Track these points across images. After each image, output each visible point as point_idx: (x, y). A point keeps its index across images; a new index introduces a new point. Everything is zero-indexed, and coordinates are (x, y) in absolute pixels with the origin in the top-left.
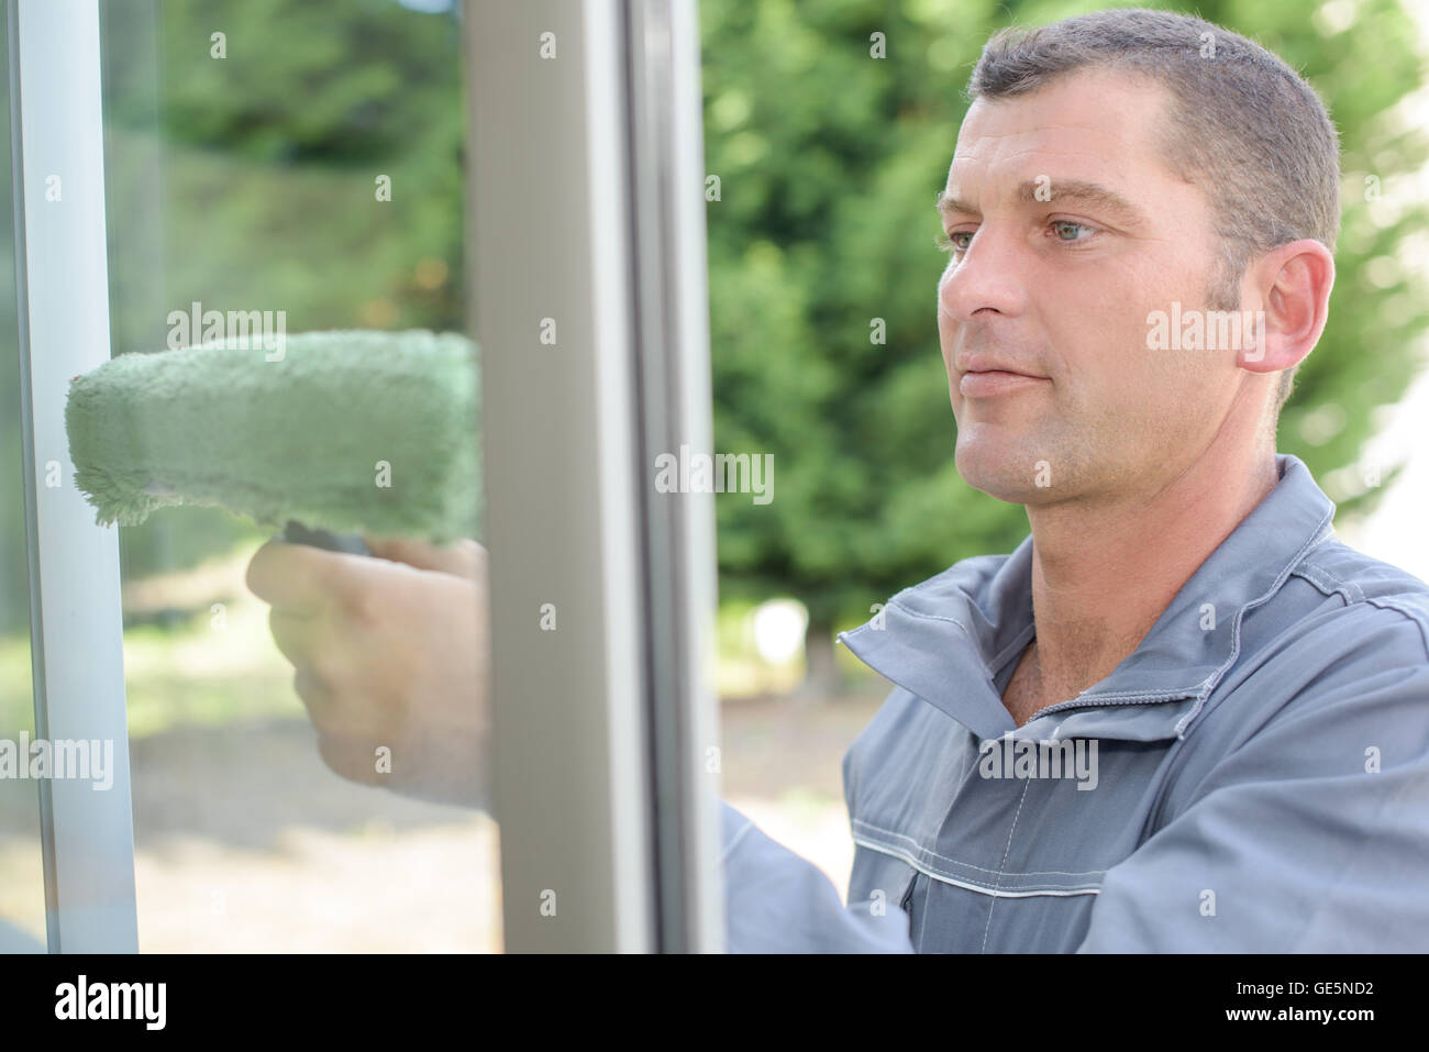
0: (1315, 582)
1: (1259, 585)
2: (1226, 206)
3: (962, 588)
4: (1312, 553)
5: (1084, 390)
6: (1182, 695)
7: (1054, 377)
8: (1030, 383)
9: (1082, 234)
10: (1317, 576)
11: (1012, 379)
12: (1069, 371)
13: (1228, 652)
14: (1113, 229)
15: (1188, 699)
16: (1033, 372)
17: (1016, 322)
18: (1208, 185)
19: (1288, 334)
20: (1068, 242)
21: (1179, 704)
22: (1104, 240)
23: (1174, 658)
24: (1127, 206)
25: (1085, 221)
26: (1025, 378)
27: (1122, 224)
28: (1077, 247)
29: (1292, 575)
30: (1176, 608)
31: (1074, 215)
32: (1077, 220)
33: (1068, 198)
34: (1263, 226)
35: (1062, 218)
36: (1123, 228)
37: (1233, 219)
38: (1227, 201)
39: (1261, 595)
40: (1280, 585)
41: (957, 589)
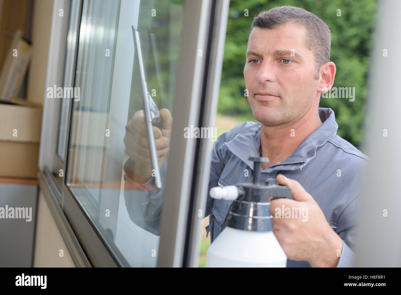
0: (333, 143)
1: (320, 142)
2: (317, 55)
3: (252, 136)
4: (332, 137)
5: (289, 99)
6: (302, 162)
7: (281, 96)
8: (275, 98)
9: (290, 62)
10: (333, 142)
11: (271, 97)
12: (285, 95)
13: (313, 155)
14: (296, 61)
15: (303, 162)
16: (276, 95)
17: (272, 83)
18: (313, 50)
19: (326, 83)
20: (286, 64)
21: (301, 164)
22: (294, 64)
23: (300, 156)
24: (300, 56)
25: (291, 59)
26: (274, 97)
27: (298, 60)
28: (288, 66)
29: (328, 141)
30: (301, 146)
31: (289, 58)
32: (289, 59)
33: (287, 54)
34: (322, 59)
35: (285, 58)
36: (298, 61)
37: (318, 58)
38: (317, 54)
39: (321, 144)
40: (325, 143)
41: (251, 136)
